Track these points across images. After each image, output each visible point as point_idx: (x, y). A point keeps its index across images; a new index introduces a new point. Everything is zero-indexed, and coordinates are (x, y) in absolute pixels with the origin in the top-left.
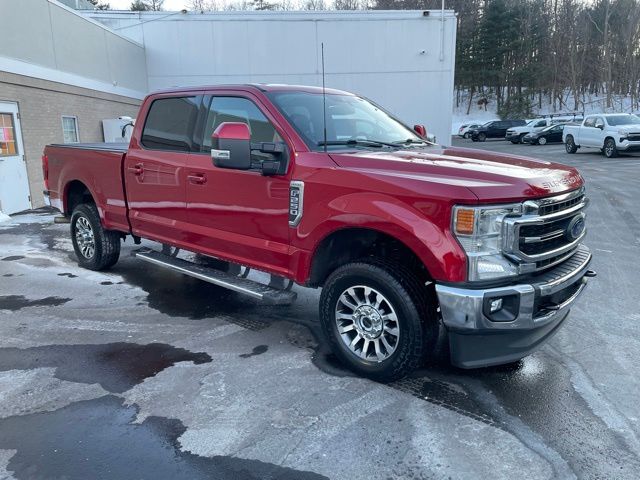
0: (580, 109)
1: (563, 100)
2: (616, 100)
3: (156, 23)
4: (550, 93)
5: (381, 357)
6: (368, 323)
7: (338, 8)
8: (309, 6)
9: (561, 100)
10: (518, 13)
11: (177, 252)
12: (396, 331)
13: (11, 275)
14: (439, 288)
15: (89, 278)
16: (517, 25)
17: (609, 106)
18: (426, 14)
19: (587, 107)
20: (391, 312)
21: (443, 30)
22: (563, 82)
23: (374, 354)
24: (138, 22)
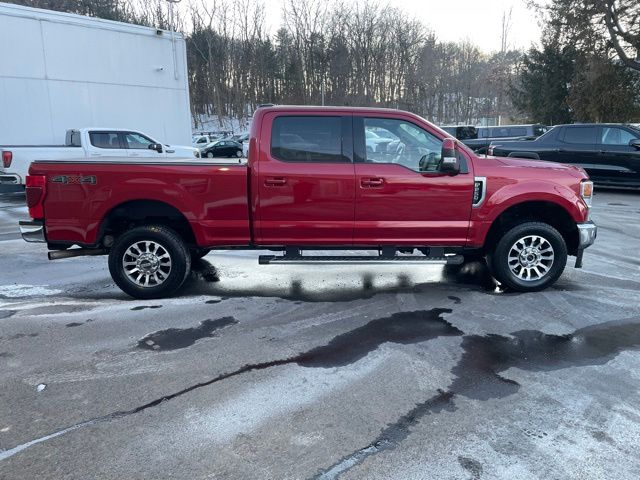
5: (540, 275)
6: (530, 258)
12: (551, 258)
14: (579, 226)
18: (159, 33)
23: (536, 275)
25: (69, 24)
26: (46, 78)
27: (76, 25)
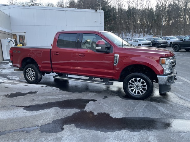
0: (126, 37)
1: (122, 35)
2: (134, 35)
3: (14, 9)
4: (118, 33)
5: (141, 94)
6: (137, 86)
7: (58, 6)
8: (48, 5)
9: (121, 34)
10: (109, 11)
11: (68, 76)
12: (146, 88)
13: (7, 87)
14: (158, 76)
15: (34, 86)
16: (110, 14)
17: (133, 36)
18: (96, 11)
19: (128, 36)
20: (144, 83)
21: (101, 15)
22: (121, 30)
23: (139, 93)
24: (8, 8)
25: (73, 11)
26: (67, 26)
27: (74, 11)
